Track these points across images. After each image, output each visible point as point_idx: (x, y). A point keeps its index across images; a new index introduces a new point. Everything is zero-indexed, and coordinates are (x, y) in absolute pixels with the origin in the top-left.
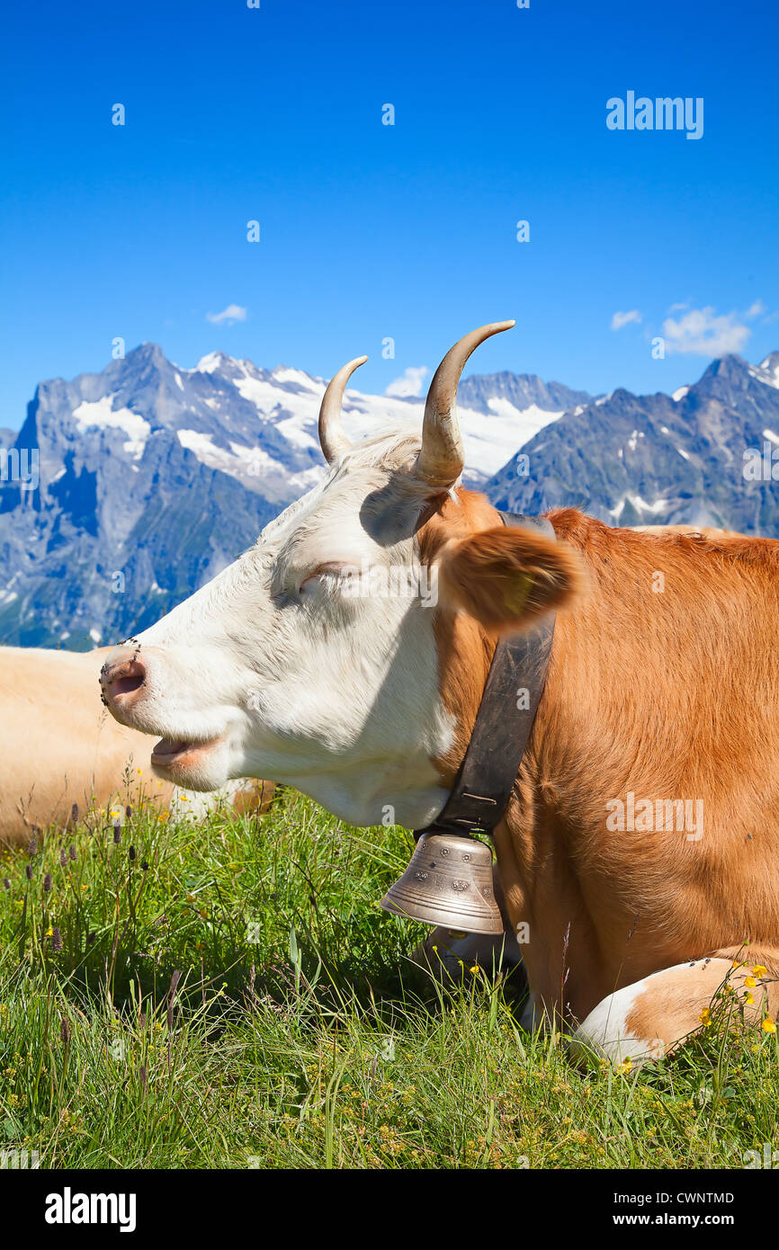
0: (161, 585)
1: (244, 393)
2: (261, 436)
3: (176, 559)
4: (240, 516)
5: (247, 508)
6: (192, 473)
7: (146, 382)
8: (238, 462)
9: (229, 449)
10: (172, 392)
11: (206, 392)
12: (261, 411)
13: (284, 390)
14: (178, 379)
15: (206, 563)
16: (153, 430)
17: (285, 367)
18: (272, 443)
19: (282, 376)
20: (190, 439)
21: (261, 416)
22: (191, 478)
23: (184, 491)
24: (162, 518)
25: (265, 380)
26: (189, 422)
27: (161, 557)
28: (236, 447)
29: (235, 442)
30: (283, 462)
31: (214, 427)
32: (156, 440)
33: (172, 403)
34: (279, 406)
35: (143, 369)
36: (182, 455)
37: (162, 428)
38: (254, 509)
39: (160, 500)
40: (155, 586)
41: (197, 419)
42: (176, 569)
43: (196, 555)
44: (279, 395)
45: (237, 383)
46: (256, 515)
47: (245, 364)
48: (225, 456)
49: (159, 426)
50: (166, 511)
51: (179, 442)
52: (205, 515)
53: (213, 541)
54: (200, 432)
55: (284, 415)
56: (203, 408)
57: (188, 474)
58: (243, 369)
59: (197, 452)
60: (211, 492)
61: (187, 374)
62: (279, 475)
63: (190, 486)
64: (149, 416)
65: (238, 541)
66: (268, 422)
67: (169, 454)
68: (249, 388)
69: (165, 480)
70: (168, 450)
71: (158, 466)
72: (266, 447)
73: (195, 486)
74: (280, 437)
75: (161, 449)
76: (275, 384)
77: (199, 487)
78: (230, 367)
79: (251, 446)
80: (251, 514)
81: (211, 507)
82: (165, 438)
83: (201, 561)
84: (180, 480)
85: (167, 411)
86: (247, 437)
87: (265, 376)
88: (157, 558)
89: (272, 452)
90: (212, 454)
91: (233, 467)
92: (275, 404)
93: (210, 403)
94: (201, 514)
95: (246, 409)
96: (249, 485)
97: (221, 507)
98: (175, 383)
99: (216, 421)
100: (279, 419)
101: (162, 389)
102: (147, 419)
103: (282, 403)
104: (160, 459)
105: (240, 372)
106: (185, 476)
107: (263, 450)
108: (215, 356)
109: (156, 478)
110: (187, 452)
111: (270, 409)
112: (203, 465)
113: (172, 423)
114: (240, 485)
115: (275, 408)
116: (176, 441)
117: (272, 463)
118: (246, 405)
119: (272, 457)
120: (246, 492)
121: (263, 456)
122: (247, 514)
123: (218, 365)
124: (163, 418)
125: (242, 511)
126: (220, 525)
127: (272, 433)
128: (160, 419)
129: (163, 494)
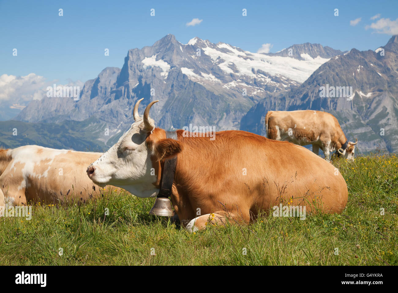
0: (174, 127)
1: (206, 53)
2: (212, 69)
3: (180, 117)
4: (205, 100)
5: (207, 97)
6: (186, 84)
7: (169, 49)
8: (204, 79)
9: (200, 75)
10: (178, 53)
11: (191, 53)
12: (212, 60)
13: (222, 52)
14: (181, 48)
15: (192, 118)
16: (171, 67)
17: (222, 43)
18: (217, 72)
19: (221, 46)
20: (185, 71)
21: (212, 62)
22: (186, 86)
23: (183, 91)
24: (175, 101)
25: (214, 48)
26: (185, 64)
27: (174, 116)
28: (203, 74)
29: (202, 72)
30: (220, 80)
31: (195, 66)
32: (173, 71)
33: (179, 57)
34: (219, 57)
35: (168, 44)
36: (182, 76)
37: (174, 67)
39: (174, 94)
40: (172, 127)
41: (188, 63)
42: (180, 121)
43: (188, 115)
44: (219, 53)
45: (204, 49)
46: (211, 100)
47: (206, 42)
48: (199, 77)
49: (174, 66)
50: (177, 98)
51: (181, 71)
52: (191, 100)
53: (194, 109)
54: (189, 68)
55: (221, 61)
56: (190, 59)
57: (185, 84)
58: (206, 44)
59: (188, 76)
60: (193, 91)
61: (184, 46)
62: (219, 84)
63: (186, 89)
64: (170, 62)
65: (203, 110)
66: (215, 63)
67: (177, 76)
68: (208, 51)
69: (176, 87)
70: (177, 75)
71: (173, 81)
72: (214, 73)
73: (187, 88)
74: (220, 69)
75: (174, 75)
76: (218, 49)
77: (189, 89)
78: (200, 43)
79: (209, 74)
80: (209, 99)
81: (193, 97)
82: (176, 70)
83: (190, 118)
84: (181, 87)
85: (177, 60)
86: (207, 70)
87: (214, 46)
88: (173, 116)
89: (216, 75)
90: (194, 77)
91: (202, 81)
92: (218, 57)
93: (193, 57)
94: (190, 100)
95: (206, 58)
96: (208, 88)
97: (197, 97)
98: (180, 49)
99: (195, 64)
100: (219, 63)
101: (175, 51)
102: (169, 64)
103: (221, 56)
104: (174, 78)
105: (205, 45)
106: (184, 85)
107: (213, 75)
108: (195, 39)
109: (172, 86)
110: (184, 76)
111: (216, 59)
112: (190, 81)
113: (179, 65)
114: (205, 88)
115: (218, 58)
116: (180, 72)
117: (216, 80)
118: (207, 57)
119: (216, 77)
120: (207, 91)
121: (213, 77)
122: (207, 99)
123: (196, 42)
124: (175, 63)
125: (205, 98)
126: (197, 104)
127: (217, 68)
128: (174, 63)
129: (175, 92)
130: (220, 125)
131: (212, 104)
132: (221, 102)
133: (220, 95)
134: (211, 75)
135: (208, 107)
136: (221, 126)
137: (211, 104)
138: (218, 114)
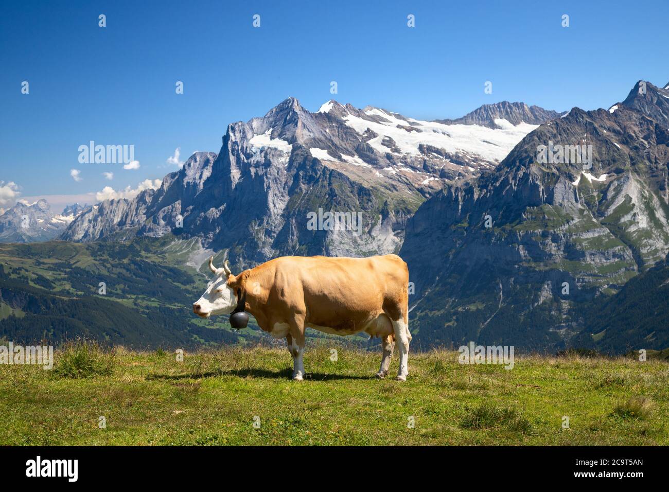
1: (347, 124)
2: (358, 149)
4: (348, 196)
5: (352, 192)
6: (319, 173)
7: (290, 122)
8: (346, 165)
9: (340, 158)
10: (305, 126)
11: (325, 125)
12: (358, 134)
13: (372, 121)
14: (309, 117)
16: (294, 149)
17: (371, 107)
18: (365, 153)
19: (369, 113)
20: (318, 153)
21: (358, 137)
22: (318, 175)
24: (302, 200)
25: (359, 116)
26: (316, 143)
28: (344, 157)
29: (343, 154)
30: (371, 164)
31: (330, 145)
32: (297, 154)
33: (306, 132)
34: (368, 129)
35: (288, 113)
36: (312, 161)
38: (356, 193)
39: (301, 189)
41: (321, 141)
44: (368, 123)
45: (344, 119)
46: (357, 196)
47: (347, 107)
48: (338, 162)
49: (298, 146)
50: (305, 194)
51: (311, 155)
52: (327, 197)
54: (322, 148)
55: (372, 135)
56: (324, 134)
57: (316, 174)
58: (347, 110)
59: (321, 160)
60: (330, 183)
61: (314, 114)
62: (370, 171)
64: (292, 140)
66: (362, 140)
67: (305, 162)
68: (353, 121)
69: (303, 178)
70: (304, 159)
71: (299, 170)
72: (361, 156)
73: (320, 180)
74: (371, 149)
75: (300, 159)
76: (365, 117)
77: (323, 180)
78: (338, 108)
79: (353, 155)
80: (354, 196)
81: (330, 192)
82: (303, 153)
84: (311, 178)
85: (303, 135)
86: (350, 149)
87: (359, 113)
89: (365, 159)
90: (330, 161)
91: (342, 168)
92: (366, 130)
93: (328, 130)
95: (348, 132)
96: (352, 178)
97: (336, 192)
98: (307, 120)
99: (332, 141)
100: (369, 138)
101: (299, 124)
102: (290, 143)
103: (370, 128)
104: (300, 165)
105: (345, 111)
106: (314, 175)
107: (360, 158)
108: (330, 103)
109: (298, 177)
110: (316, 161)
111: (363, 132)
112: (325, 167)
113: (306, 144)
114: (348, 179)
115: (366, 132)
116: (308, 154)
117: (365, 164)
118: (349, 130)
119: (365, 161)
120: (350, 183)
121: (360, 161)
122: (352, 196)
123: (331, 108)
124: (301, 141)
125: (349, 193)
126: (336, 202)
127: (365, 146)
128: (299, 142)
129: (302, 186)
130: (373, 234)
131: (360, 203)
132: (374, 198)
133: (372, 187)
134: (356, 158)
135: (354, 207)
136: (375, 236)
137: (358, 203)
138: (369, 217)
